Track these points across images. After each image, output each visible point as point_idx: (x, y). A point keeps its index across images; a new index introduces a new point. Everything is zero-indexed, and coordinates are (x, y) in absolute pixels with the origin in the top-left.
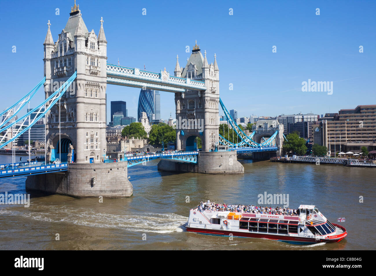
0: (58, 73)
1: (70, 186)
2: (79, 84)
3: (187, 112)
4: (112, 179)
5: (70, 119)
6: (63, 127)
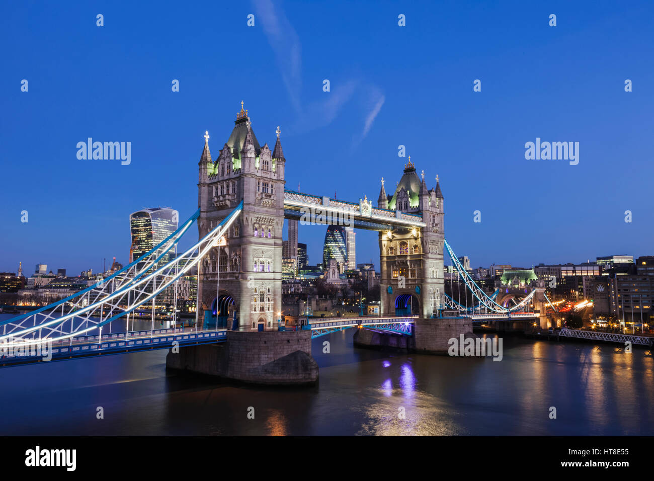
0: (218, 204)
1: (230, 365)
2: (247, 219)
3: (397, 259)
4: (289, 356)
5: (232, 267)
6: (222, 279)
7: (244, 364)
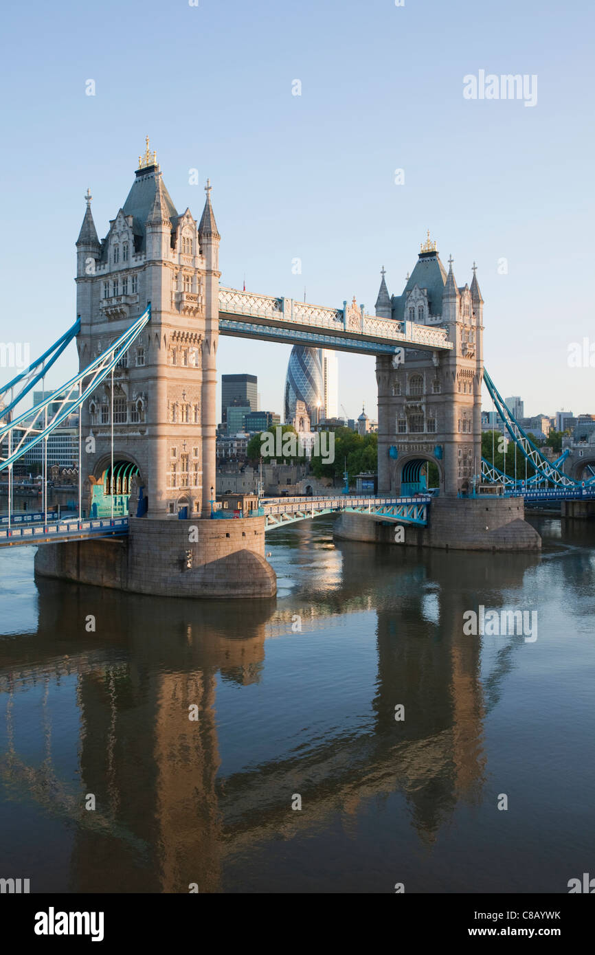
0: (109, 310)
1: (134, 571)
2: (157, 335)
3: (405, 401)
4: (228, 557)
5: (134, 417)
7: (157, 569)
